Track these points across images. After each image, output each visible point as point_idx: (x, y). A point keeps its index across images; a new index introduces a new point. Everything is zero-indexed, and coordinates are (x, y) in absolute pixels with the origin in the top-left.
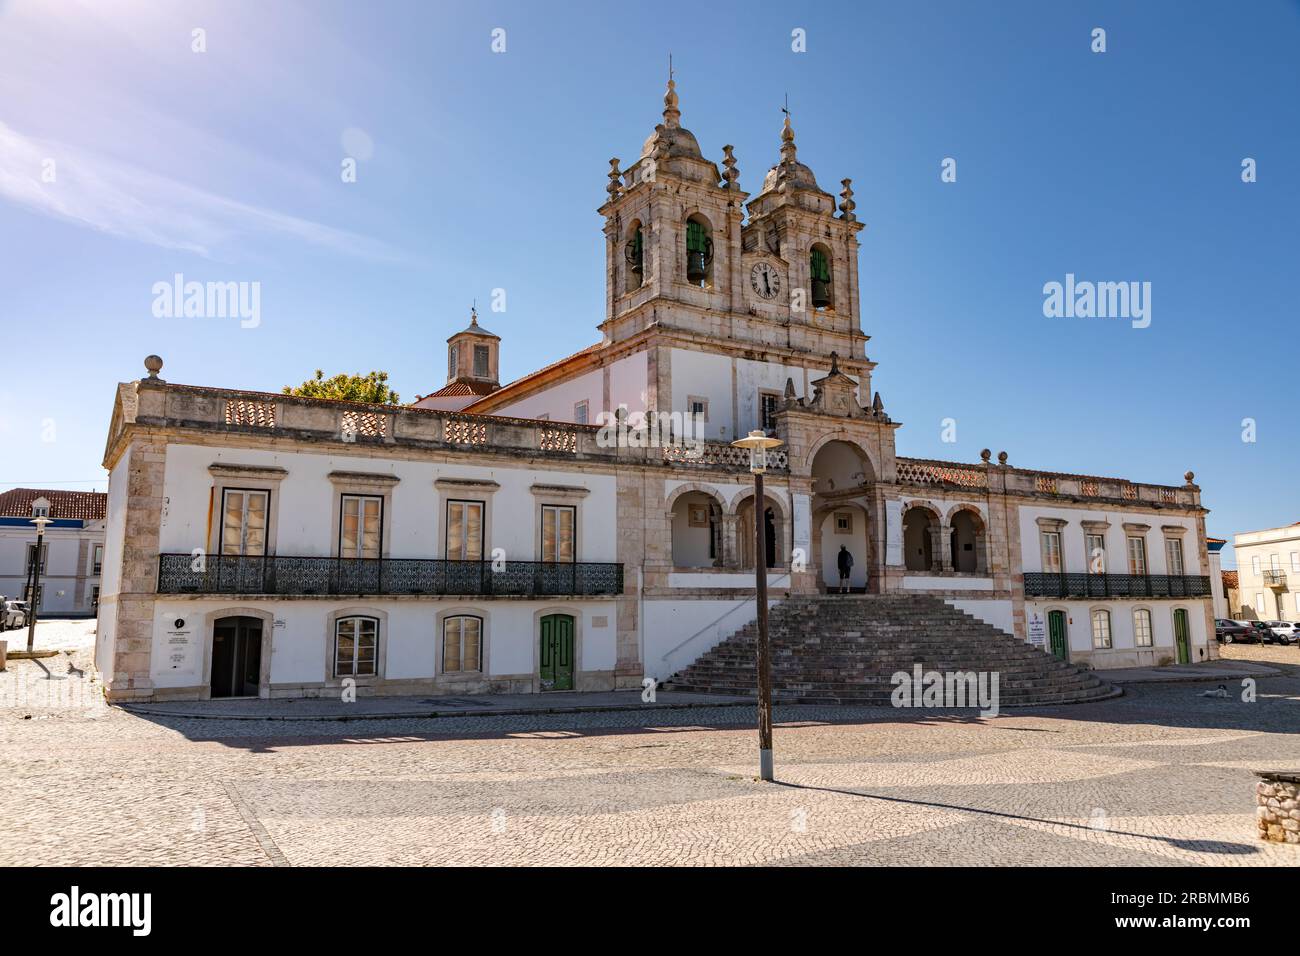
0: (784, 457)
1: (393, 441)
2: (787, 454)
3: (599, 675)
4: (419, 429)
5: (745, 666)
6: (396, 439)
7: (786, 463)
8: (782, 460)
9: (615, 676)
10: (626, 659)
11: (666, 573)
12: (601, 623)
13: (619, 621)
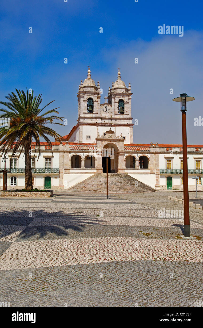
0: (96, 148)
3: (56, 186)
9: (59, 187)
10: (61, 184)
11: (70, 170)
12: (56, 178)
13: (59, 178)
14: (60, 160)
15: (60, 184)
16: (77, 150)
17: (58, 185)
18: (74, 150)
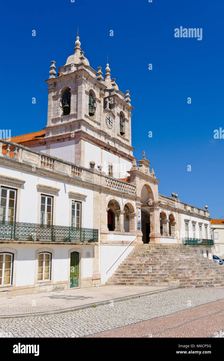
0: (135, 189)
1: (22, 162)
2: (135, 187)
3: (87, 280)
4: (31, 158)
5: (143, 273)
6: (23, 161)
7: (135, 191)
8: (134, 190)
9: (93, 280)
10: (95, 272)
11: (107, 234)
12: (88, 255)
13: (94, 257)
14: (94, 209)
15: (93, 273)
16: (116, 189)
17: (90, 276)
18: (112, 188)
